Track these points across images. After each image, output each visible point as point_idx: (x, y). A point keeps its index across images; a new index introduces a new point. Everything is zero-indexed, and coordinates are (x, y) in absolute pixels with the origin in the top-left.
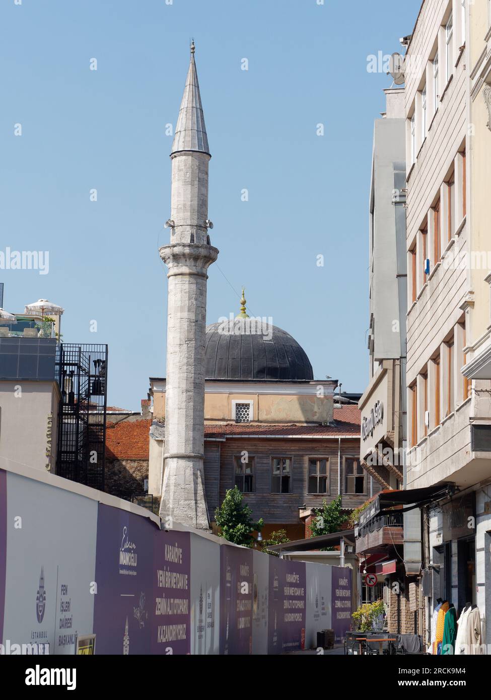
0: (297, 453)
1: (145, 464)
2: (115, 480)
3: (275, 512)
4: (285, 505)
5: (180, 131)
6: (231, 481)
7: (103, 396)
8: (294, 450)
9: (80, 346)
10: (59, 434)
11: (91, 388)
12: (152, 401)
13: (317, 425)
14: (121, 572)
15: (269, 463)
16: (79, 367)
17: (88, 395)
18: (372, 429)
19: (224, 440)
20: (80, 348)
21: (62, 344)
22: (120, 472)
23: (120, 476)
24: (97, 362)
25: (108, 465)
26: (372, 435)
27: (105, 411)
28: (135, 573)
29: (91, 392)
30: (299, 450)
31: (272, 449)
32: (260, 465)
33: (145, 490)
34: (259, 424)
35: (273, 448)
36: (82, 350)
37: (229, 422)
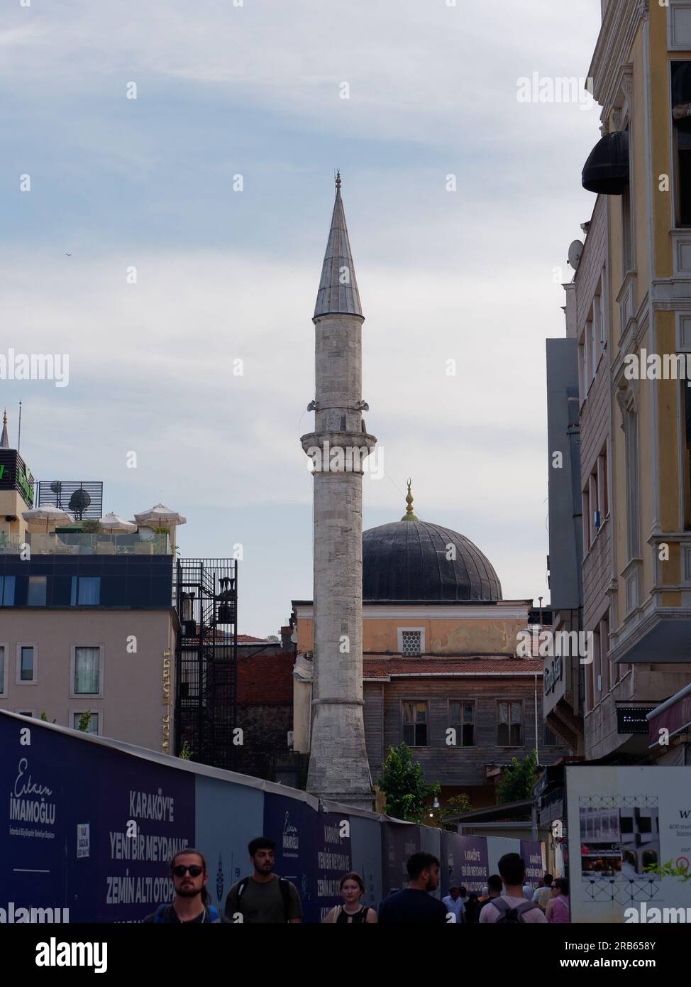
0: (483, 695)
1: (287, 710)
2: (249, 731)
3: (455, 771)
4: (469, 761)
5: (324, 288)
6: (398, 732)
7: (233, 625)
8: (478, 691)
9: (202, 561)
10: (177, 673)
11: (217, 615)
12: (295, 629)
13: (507, 658)
14: (285, 855)
15: (446, 708)
16: (201, 588)
17: (214, 623)
18: (553, 685)
19: (389, 680)
20: (202, 564)
21: (179, 560)
22: (256, 721)
23: (256, 725)
24: (224, 581)
25: (240, 712)
26: (553, 691)
27: (236, 643)
28: (297, 856)
29: (217, 619)
30: (484, 691)
31: (450, 691)
32: (434, 711)
33: (289, 745)
34: (433, 658)
35: (452, 689)
36: (205, 566)
37: (394, 656)
